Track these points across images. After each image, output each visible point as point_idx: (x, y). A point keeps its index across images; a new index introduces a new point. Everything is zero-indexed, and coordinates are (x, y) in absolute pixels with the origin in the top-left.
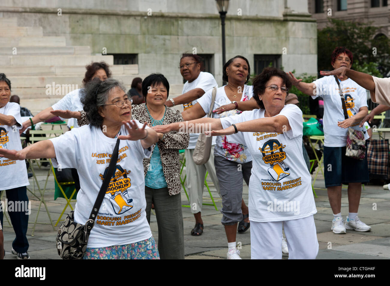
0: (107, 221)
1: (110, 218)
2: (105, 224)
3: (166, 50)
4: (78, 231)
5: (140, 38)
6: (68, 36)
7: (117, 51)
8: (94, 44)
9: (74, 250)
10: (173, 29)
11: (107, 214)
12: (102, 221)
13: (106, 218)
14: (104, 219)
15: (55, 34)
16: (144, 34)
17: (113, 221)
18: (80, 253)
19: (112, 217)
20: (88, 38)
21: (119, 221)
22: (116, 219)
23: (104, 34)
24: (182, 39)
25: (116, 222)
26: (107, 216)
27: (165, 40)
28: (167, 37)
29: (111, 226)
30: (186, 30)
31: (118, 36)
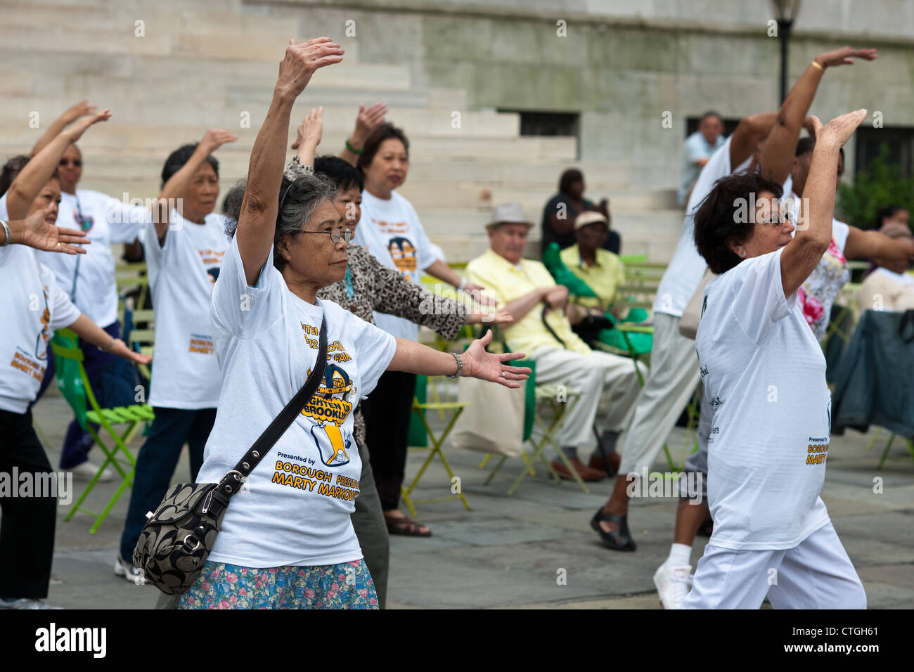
0: (299, 475)
1: (308, 471)
2: (294, 483)
3: (648, 106)
4: (200, 493)
5: (587, 75)
6: (419, 66)
7: (532, 104)
8: (478, 86)
9: (185, 536)
10: (666, 58)
11: (301, 459)
12: (287, 474)
13: (299, 469)
14: (292, 469)
15: (389, 58)
16: (596, 67)
17: (313, 480)
18: (198, 544)
19: (313, 467)
20: (464, 71)
21: (326, 483)
22: (323, 475)
23: (504, 64)
24: (686, 82)
25: (319, 482)
26: (301, 464)
27: (644, 83)
28: (651, 76)
29: (307, 492)
30: (696, 60)
31: (534, 71)
